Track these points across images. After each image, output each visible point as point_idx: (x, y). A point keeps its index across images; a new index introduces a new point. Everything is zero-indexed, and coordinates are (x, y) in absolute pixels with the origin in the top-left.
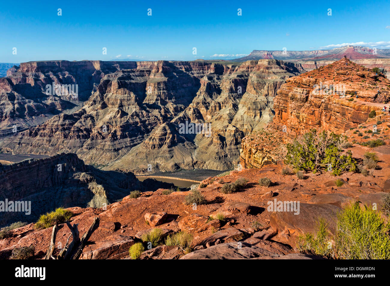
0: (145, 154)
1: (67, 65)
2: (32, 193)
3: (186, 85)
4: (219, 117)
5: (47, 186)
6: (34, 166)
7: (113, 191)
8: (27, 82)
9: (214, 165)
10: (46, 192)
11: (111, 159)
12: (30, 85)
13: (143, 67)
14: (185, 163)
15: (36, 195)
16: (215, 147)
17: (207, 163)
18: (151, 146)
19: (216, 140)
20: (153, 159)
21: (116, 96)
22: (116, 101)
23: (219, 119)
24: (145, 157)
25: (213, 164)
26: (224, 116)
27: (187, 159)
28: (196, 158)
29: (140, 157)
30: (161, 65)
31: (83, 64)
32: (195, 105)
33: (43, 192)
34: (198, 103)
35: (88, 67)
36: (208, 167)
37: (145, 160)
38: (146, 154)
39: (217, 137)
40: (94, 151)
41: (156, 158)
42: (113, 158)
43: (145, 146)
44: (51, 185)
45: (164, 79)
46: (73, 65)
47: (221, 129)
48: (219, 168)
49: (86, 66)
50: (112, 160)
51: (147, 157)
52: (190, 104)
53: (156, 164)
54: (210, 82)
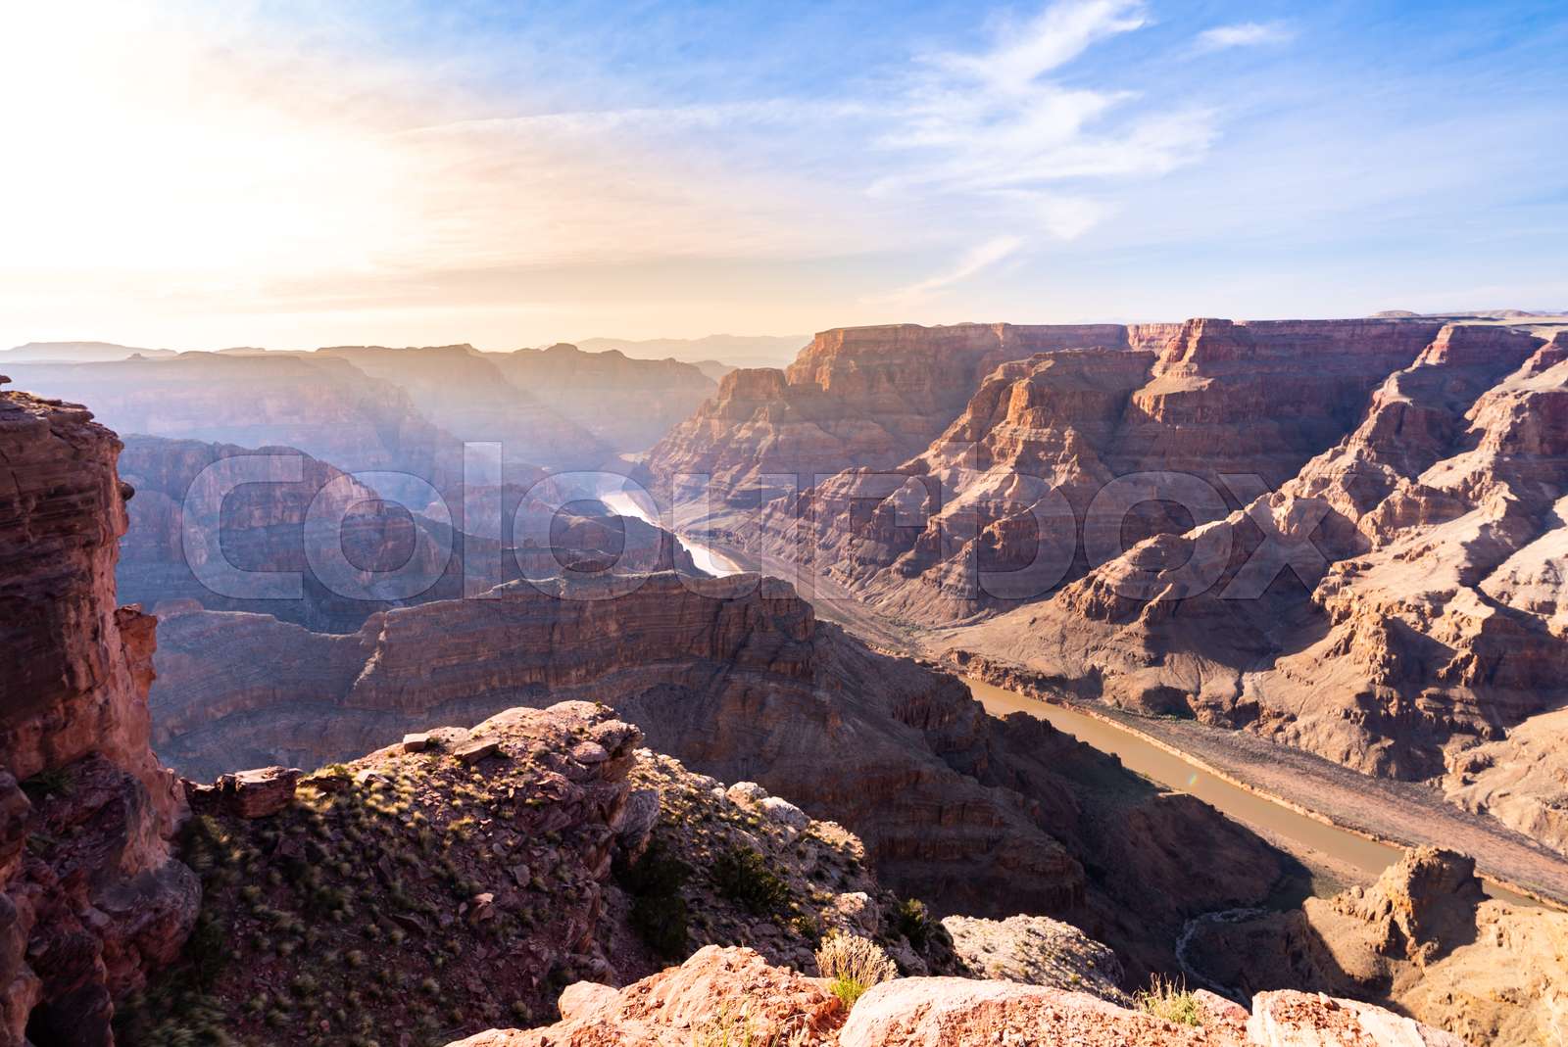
0: (1060, 626)
1: (913, 337)
2: (661, 661)
3: (1292, 409)
4: (1420, 549)
5: (697, 653)
6: (676, 592)
7: (860, 723)
8: (817, 381)
9: (1335, 740)
10: (691, 669)
11: (956, 616)
12: (820, 386)
13: (1144, 343)
14: (1202, 698)
15: (668, 666)
16: (1361, 668)
17: (1301, 722)
18: (1084, 607)
19: (1370, 644)
20: (1083, 650)
21: (1015, 431)
22: (1012, 445)
23: (1412, 559)
24: (1057, 637)
25: (1330, 736)
26: (1442, 551)
27: (1211, 684)
28: (1257, 690)
29: (1040, 634)
30: (1197, 334)
31: (959, 333)
32: (1307, 489)
33: (685, 666)
34: (1326, 482)
35: (969, 343)
36: (1303, 740)
37: (1056, 648)
38: (1065, 627)
39: (1377, 633)
40: (917, 583)
41: (1095, 649)
42: (960, 616)
43: (1067, 600)
44: (707, 653)
45: (1199, 384)
46: (931, 335)
47: (1410, 601)
48: (1354, 759)
49: (966, 338)
50: (957, 621)
51: (1064, 638)
52: (1285, 481)
53: (1088, 669)
54: (1406, 400)
